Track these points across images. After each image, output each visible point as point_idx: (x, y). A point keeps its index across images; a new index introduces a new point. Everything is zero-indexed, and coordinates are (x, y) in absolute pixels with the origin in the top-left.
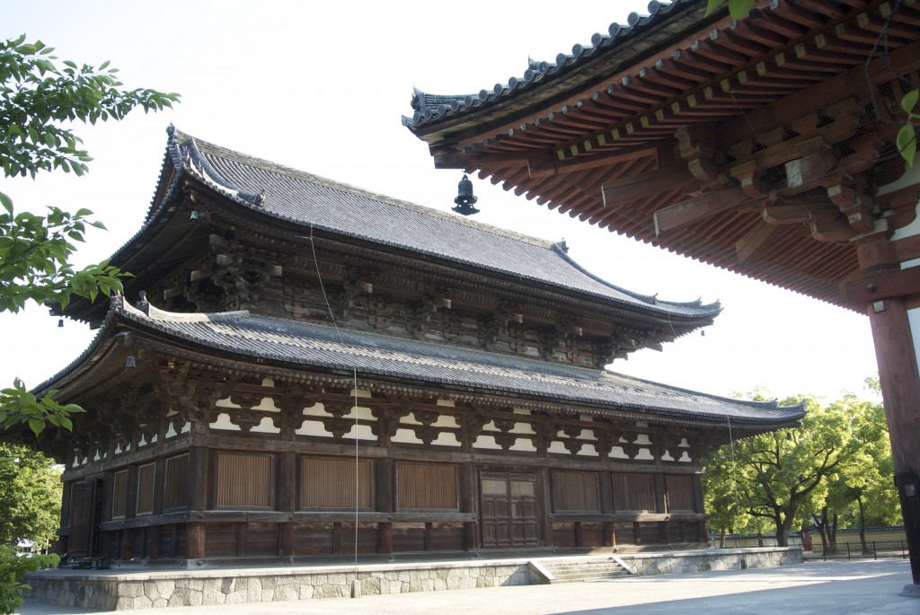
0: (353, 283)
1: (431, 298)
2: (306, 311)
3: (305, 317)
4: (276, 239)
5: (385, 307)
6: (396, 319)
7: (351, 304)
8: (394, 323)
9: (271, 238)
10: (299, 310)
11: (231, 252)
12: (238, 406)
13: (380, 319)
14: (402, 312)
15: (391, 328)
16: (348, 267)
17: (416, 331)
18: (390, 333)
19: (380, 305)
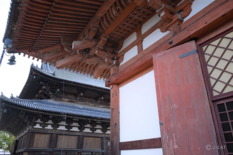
0: (79, 93)
1: (99, 97)
2: (68, 100)
3: (67, 101)
4: (56, 83)
5: (89, 99)
6: (92, 102)
7: (79, 98)
8: (91, 103)
9: (55, 82)
10: (66, 100)
11: (47, 86)
12: (42, 122)
13: (87, 102)
14: (93, 100)
15: (90, 104)
16: (77, 90)
17: (96, 105)
18: (90, 105)
19: (87, 99)
